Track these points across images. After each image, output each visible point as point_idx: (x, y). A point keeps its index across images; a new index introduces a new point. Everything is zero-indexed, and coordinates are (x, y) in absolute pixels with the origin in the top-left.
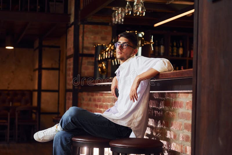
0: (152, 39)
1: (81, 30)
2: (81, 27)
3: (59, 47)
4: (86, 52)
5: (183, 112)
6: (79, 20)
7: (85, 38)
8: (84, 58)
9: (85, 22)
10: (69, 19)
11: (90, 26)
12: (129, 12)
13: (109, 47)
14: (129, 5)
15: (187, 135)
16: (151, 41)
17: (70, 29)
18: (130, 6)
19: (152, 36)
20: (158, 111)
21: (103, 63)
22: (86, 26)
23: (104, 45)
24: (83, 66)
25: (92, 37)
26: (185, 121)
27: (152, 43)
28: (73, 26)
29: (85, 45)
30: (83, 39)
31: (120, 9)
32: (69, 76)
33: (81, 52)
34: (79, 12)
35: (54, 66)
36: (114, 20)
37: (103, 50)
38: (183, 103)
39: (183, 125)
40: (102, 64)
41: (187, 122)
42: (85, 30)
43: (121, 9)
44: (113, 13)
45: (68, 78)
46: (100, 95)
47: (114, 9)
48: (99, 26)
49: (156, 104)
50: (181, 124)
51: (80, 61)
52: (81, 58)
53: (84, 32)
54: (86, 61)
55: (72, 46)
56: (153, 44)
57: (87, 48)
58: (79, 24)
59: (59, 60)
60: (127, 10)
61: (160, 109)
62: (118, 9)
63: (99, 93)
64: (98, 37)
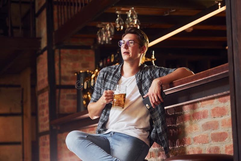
0: (153, 55)
1: (57, 57)
2: (57, 52)
3: (19, 86)
4: (64, 83)
5: (208, 122)
6: (54, 44)
7: (62, 66)
8: (62, 90)
9: (61, 46)
10: (39, 44)
11: (68, 51)
12: (120, 28)
13: (95, 73)
14: (120, 18)
15: (215, 146)
16: (152, 58)
17: (41, 56)
18: (122, 20)
19: (153, 52)
20: (174, 129)
21: (88, 93)
22: (62, 50)
23: (88, 71)
24: (61, 101)
25: (71, 64)
26: (211, 131)
27: (153, 59)
28: (46, 53)
29: (62, 75)
30: (60, 68)
31: (108, 25)
32: (43, 115)
33: (58, 83)
34: (54, 33)
35: (14, 111)
36: (100, 39)
37: (87, 78)
38: (207, 112)
39: (210, 136)
40: (88, 95)
41: (215, 132)
42: (61, 55)
43: (110, 25)
44: (98, 31)
45: (40, 118)
46: (90, 131)
47: (99, 26)
48: (79, 50)
49: (171, 121)
50: (207, 136)
51: (57, 94)
52: (58, 90)
53: (60, 59)
54: (65, 94)
55: (46, 76)
56: (154, 61)
57: (66, 78)
58: (54, 48)
59: (22, 102)
60: (118, 25)
61: (178, 126)
62: (105, 25)
63: (88, 128)
64: (79, 63)
